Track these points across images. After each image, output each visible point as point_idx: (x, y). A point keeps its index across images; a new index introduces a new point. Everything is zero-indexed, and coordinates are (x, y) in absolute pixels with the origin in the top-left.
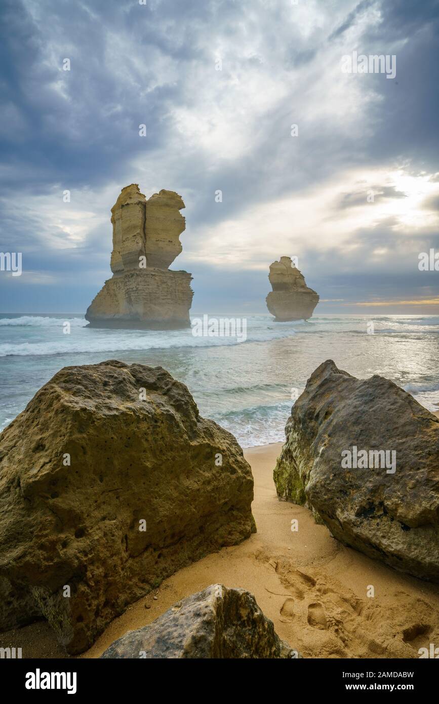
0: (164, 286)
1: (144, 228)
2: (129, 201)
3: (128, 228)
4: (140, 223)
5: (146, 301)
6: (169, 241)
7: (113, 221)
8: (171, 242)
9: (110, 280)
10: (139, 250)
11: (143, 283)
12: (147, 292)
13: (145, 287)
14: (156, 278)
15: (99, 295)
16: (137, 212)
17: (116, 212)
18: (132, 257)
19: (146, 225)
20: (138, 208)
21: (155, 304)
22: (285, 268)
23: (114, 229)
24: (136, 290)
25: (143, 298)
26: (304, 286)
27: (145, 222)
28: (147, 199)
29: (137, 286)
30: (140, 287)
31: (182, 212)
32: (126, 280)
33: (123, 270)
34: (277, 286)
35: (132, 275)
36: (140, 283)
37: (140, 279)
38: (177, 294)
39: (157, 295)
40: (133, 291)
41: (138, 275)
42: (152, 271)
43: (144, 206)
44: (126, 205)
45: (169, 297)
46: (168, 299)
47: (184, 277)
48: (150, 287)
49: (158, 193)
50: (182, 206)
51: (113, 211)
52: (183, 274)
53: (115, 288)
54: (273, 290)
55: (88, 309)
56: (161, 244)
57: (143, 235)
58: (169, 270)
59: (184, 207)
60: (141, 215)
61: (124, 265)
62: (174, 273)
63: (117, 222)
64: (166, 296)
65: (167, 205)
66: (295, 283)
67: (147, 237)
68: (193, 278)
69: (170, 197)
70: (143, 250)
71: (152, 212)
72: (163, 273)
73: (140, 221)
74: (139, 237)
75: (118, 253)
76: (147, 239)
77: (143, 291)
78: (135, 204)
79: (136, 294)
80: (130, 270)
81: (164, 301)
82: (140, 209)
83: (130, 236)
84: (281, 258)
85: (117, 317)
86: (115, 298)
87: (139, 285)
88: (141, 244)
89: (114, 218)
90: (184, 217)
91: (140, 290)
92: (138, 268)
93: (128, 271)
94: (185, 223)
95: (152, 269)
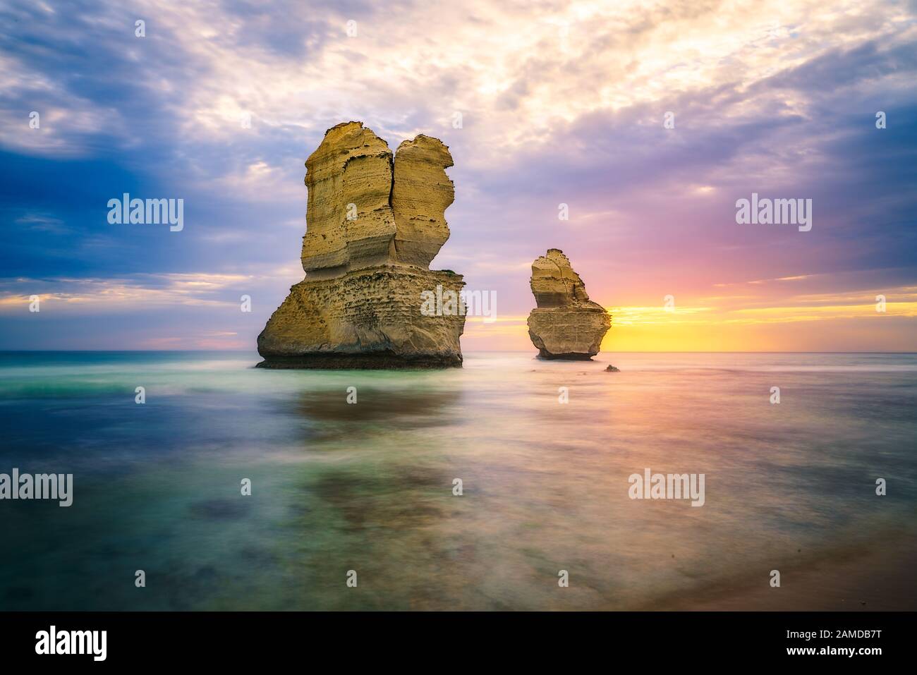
1: (391, 197)
4: (386, 190)
5: (407, 322)
6: (431, 220)
7: (310, 183)
8: (434, 221)
9: (301, 284)
10: (391, 234)
11: (399, 290)
12: (407, 305)
13: (404, 297)
14: (417, 281)
15: (280, 311)
16: (381, 170)
18: (375, 246)
19: (395, 193)
20: (384, 163)
21: (420, 327)
23: (311, 197)
24: (387, 302)
25: (403, 315)
26: (586, 300)
27: (392, 188)
28: (393, 149)
29: (391, 296)
30: (397, 297)
31: (448, 171)
34: (544, 299)
35: (380, 277)
36: (395, 291)
37: (393, 283)
40: (382, 303)
41: (390, 276)
42: (408, 270)
43: (391, 160)
44: (359, 157)
47: (452, 281)
48: (410, 297)
49: (412, 140)
50: (449, 162)
51: (309, 163)
52: (450, 276)
53: (316, 299)
54: (538, 305)
56: (419, 225)
57: (390, 209)
58: (431, 269)
59: (452, 165)
60: (387, 175)
61: (353, 258)
62: (439, 274)
65: (428, 161)
66: (574, 294)
67: (395, 213)
68: (465, 284)
69: (433, 147)
71: (404, 170)
72: (424, 273)
73: (389, 185)
74: (388, 212)
76: (397, 216)
77: (401, 305)
78: (377, 156)
79: (390, 309)
80: (373, 268)
82: (387, 166)
83: (368, 210)
84: (548, 251)
85: (325, 349)
86: (316, 317)
87: (394, 293)
88: (391, 224)
89: (311, 178)
90: (452, 181)
91: (398, 302)
92: (390, 265)
93: (367, 269)
94: (454, 192)
95: (407, 266)
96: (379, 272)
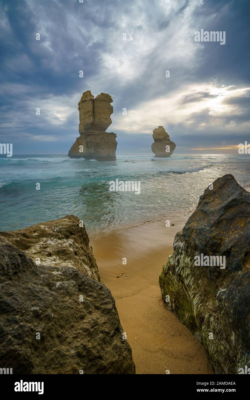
0: (103, 140)
1: (94, 112)
2: (86, 99)
3: (86, 112)
4: (91, 110)
6: (106, 118)
7: (79, 109)
8: (107, 119)
9: (79, 137)
10: (91, 122)
11: (93, 139)
12: (95, 143)
13: (95, 140)
14: (100, 136)
15: (74, 145)
16: (90, 104)
17: (80, 105)
18: (88, 126)
19: (95, 111)
21: (99, 149)
22: (160, 131)
23: (80, 113)
24: (90, 142)
25: (94, 146)
26: (169, 140)
27: (94, 109)
28: (95, 98)
29: (91, 140)
31: (112, 104)
32: (86, 137)
33: (84, 133)
34: (156, 140)
35: (89, 135)
37: (92, 137)
38: (110, 143)
39: (100, 144)
40: (89, 142)
41: (91, 135)
42: (98, 133)
43: (93, 101)
44: (85, 101)
45: (105, 145)
46: (105, 146)
47: (113, 136)
48: (97, 140)
49: (100, 95)
50: (111, 101)
51: (79, 104)
52: (112, 134)
53: (81, 141)
54: (155, 142)
55: (69, 152)
56: (102, 120)
57: (93, 116)
58: (106, 132)
59: (113, 102)
60: (92, 106)
61: (85, 130)
62: (108, 134)
63: (81, 110)
64: (104, 145)
65: (104, 101)
66: (165, 139)
67: (95, 116)
68: (117, 136)
69: (106, 96)
70: (94, 123)
71: (97, 104)
72: (103, 134)
73: (92, 108)
74: (91, 117)
75: (82, 125)
76: (95, 118)
78: (89, 100)
79: (90, 144)
81: (103, 147)
82: (91, 103)
83: (87, 116)
84: (159, 127)
88: (92, 120)
90: (113, 107)
91: (92, 142)
92: (91, 131)
93: (86, 133)
94: (113, 110)
95: (98, 132)
96: (89, 133)
